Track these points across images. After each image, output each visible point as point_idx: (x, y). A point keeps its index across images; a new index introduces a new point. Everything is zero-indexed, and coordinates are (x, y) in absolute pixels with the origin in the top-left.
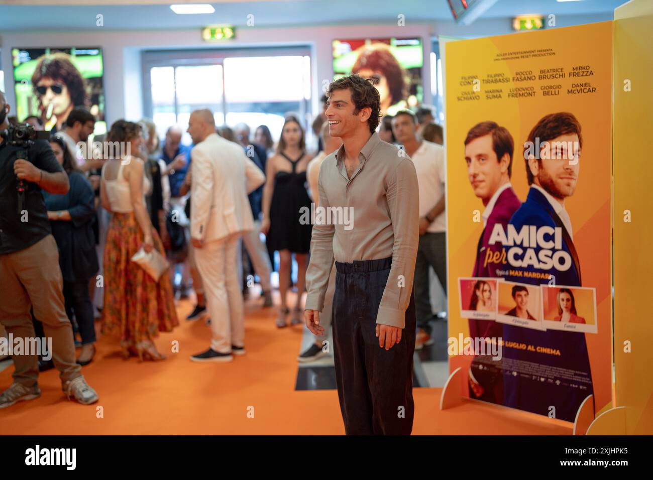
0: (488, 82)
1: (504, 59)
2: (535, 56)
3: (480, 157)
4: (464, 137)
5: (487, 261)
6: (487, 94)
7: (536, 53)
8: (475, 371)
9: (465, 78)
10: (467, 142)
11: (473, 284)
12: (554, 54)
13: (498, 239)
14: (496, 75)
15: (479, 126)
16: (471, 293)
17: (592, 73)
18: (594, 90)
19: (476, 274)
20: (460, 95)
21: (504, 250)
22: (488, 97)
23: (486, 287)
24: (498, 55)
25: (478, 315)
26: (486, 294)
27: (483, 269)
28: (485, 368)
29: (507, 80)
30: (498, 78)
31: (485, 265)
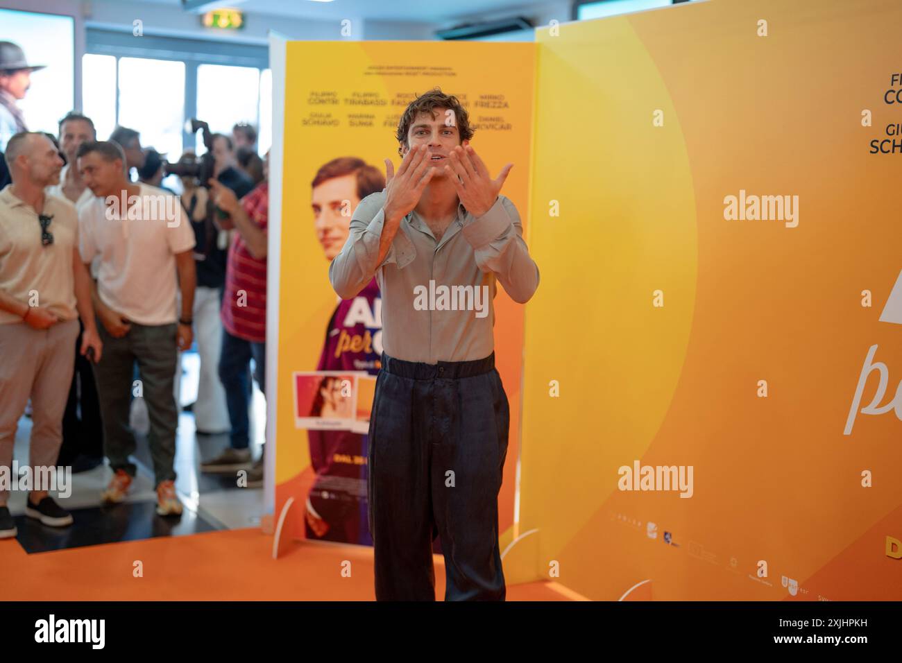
0: (353, 102)
1: (379, 74)
2: (427, 74)
3: (336, 205)
4: (312, 175)
5: (340, 349)
6: (351, 118)
7: (428, 71)
8: (316, 501)
9: (317, 94)
10: (316, 183)
11: (317, 381)
12: (454, 74)
13: (360, 319)
14: (365, 95)
15: (335, 162)
16: (314, 393)
17: (506, 105)
18: (508, 127)
19: (323, 366)
20: (307, 117)
21: (368, 334)
22: (352, 124)
23: (338, 384)
24: (370, 68)
25: (324, 423)
26: (337, 395)
27: (333, 360)
28: (333, 496)
29: (383, 103)
30: (369, 99)
31: (338, 354)
